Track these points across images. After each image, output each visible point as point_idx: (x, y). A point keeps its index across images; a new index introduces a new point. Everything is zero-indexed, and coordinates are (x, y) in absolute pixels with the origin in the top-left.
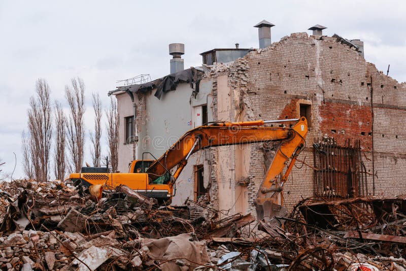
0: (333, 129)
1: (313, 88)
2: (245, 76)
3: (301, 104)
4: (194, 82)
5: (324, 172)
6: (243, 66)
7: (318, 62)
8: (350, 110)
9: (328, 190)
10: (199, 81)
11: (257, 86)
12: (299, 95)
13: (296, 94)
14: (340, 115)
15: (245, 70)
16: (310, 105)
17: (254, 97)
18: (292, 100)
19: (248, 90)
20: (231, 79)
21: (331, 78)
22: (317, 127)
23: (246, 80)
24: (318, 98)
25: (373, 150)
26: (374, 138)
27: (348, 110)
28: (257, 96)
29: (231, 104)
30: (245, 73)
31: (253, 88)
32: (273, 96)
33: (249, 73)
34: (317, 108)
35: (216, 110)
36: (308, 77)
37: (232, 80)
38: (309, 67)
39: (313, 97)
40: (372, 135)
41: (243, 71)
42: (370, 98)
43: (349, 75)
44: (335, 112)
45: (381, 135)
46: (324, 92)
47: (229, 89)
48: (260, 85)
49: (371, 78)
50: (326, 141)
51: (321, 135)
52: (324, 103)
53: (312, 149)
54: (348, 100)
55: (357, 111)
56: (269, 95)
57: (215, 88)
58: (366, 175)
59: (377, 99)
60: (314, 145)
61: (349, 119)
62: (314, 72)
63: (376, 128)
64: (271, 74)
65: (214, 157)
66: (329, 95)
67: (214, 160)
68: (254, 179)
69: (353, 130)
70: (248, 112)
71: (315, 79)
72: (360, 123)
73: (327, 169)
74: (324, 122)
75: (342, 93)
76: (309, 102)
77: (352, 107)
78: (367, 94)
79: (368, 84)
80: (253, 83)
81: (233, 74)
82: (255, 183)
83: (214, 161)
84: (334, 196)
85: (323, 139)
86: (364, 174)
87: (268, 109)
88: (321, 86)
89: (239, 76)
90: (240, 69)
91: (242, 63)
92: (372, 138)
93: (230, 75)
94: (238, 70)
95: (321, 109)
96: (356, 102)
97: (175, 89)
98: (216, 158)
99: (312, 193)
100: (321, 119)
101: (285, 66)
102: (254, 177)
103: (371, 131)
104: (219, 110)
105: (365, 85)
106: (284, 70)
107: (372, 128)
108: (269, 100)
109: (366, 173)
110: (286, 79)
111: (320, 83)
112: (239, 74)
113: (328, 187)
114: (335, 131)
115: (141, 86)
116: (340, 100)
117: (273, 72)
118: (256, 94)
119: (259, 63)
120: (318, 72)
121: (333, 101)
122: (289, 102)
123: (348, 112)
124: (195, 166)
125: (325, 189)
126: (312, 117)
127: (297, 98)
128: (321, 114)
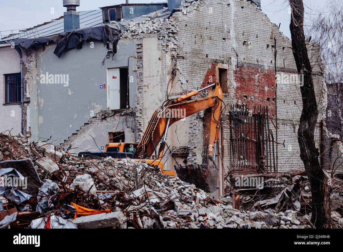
0: (244, 95)
1: (229, 51)
2: (175, 39)
3: (220, 69)
4: (110, 41)
5: (238, 140)
6: (173, 28)
7: (232, 23)
8: (258, 75)
9: (241, 159)
10: (117, 41)
11: (185, 50)
12: (218, 58)
13: (215, 58)
14: (250, 79)
15: (175, 33)
16: (227, 69)
17: (182, 62)
18: (213, 65)
19: (178, 54)
20: (161, 42)
21: (243, 40)
22: (232, 92)
23: (176, 43)
24: (232, 62)
25: (276, 117)
26: (277, 104)
27: (257, 74)
28: (184, 60)
29: (162, 69)
30: (175, 35)
31: (181, 52)
32: (198, 60)
33: (178, 36)
34: (232, 72)
35: (141, 74)
36: (224, 39)
37: (163, 43)
38: (225, 28)
39: (229, 61)
40: (276, 101)
41: (173, 33)
42: (273, 62)
43: (257, 37)
44: (246, 77)
45: (283, 101)
46: (237, 56)
47: (160, 52)
48: (187, 49)
49: (275, 40)
50: (240, 108)
51: (235, 101)
52: (238, 67)
53: (228, 117)
54: (256, 63)
55: (264, 75)
56: (194, 60)
57: (139, 51)
58: (273, 144)
59: (280, 63)
60: (230, 112)
61: (257, 84)
62: (229, 34)
63: (278, 93)
64: (195, 37)
65: (140, 125)
66: (241, 58)
67: (140, 127)
68: (195, 149)
69: (261, 96)
70: (181, 79)
71: (231, 42)
72: (266, 89)
73: (241, 137)
74: (238, 88)
75: (252, 56)
76: (225, 66)
77: (259, 71)
78: (272, 58)
79: (273, 46)
80: (182, 46)
81: (164, 37)
82: (196, 154)
83: (139, 129)
84: (247, 166)
85: (237, 106)
86: (271, 142)
87: (194, 75)
88: (235, 49)
89: (170, 39)
90: (171, 31)
91: (173, 26)
92: (276, 105)
93: (161, 38)
94: (169, 33)
95: (236, 73)
96: (263, 65)
97: (81, 48)
98: (142, 125)
99: (228, 163)
100: (235, 84)
101: (207, 28)
102: (195, 147)
103: (275, 97)
104: (146, 74)
105: (270, 47)
106: (206, 32)
107: (276, 94)
108: (194, 64)
109: (273, 141)
110: (207, 42)
111: (234, 46)
112: (169, 37)
113: (242, 157)
114: (246, 97)
115: (34, 41)
116: (250, 63)
117: (197, 35)
118: (183, 58)
119: (186, 25)
120: (232, 34)
121: (245, 65)
122: (210, 66)
123: (257, 76)
124: (110, 133)
125: (240, 159)
126: (228, 82)
127: (216, 62)
128: (236, 79)
